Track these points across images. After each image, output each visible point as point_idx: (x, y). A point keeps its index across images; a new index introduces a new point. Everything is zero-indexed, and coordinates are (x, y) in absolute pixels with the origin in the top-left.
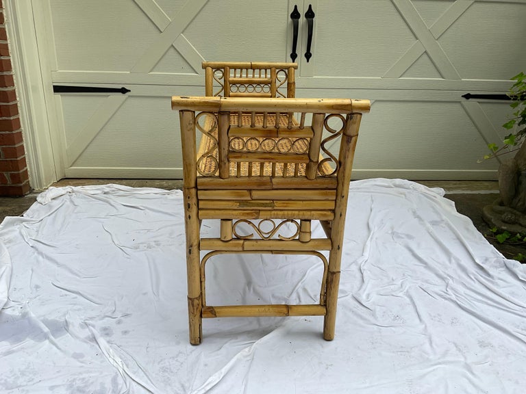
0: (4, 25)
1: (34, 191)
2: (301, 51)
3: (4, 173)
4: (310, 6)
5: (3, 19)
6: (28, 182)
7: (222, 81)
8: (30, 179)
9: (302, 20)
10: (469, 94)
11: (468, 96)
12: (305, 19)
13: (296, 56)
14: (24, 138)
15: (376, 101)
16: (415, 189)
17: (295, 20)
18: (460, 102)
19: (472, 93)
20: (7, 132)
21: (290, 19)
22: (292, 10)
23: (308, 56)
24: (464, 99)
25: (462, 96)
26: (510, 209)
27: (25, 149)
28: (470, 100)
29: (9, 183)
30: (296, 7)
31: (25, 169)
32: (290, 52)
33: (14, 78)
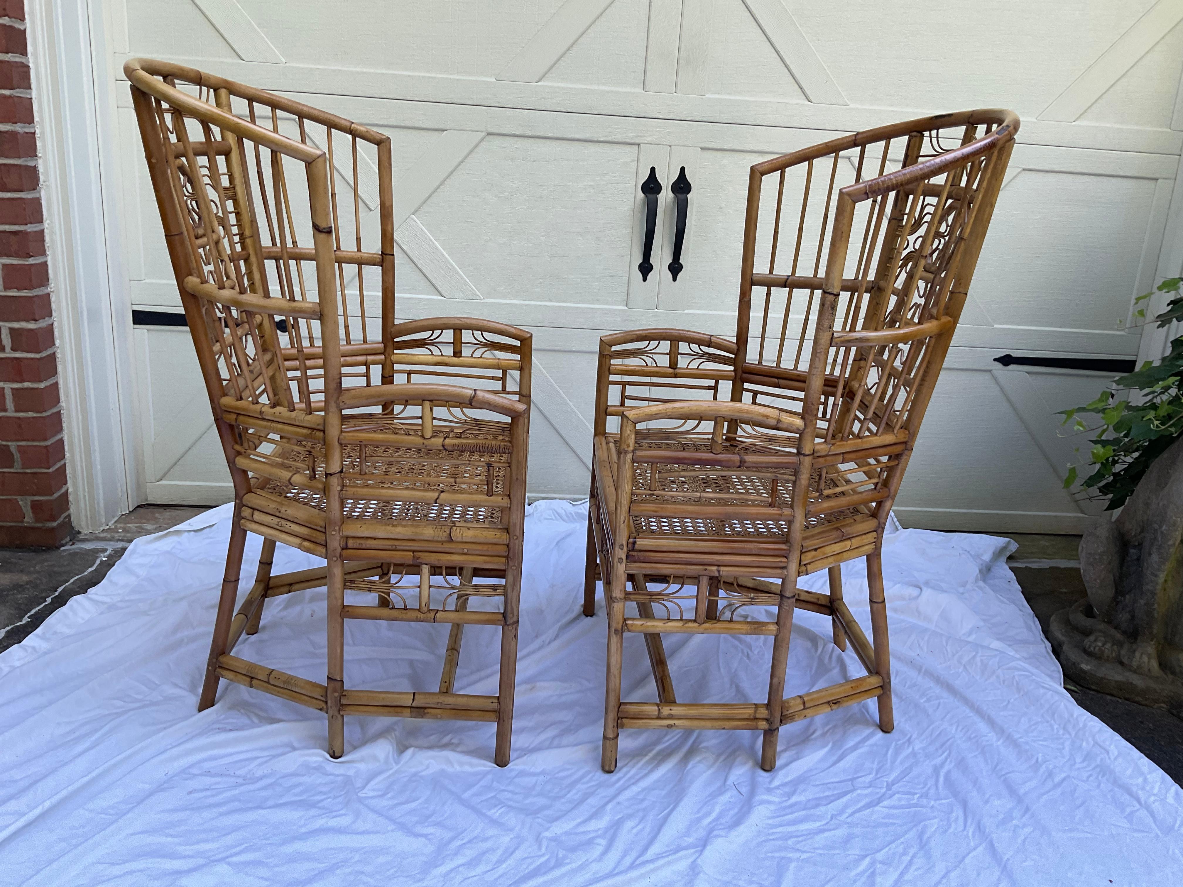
0: (39, 192)
1: (81, 537)
2: (662, 258)
3: (18, 498)
4: (683, 169)
5: (38, 179)
6: (69, 516)
8: (72, 510)
9: (666, 197)
10: (1008, 356)
11: (1006, 360)
12: (671, 195)
13: (650, 268)
14: (65, 425)
17: (651, 196)
18: (990, 371)
19: (1015, 354)
20: (31, 414)
21: (641, 195)
22: (645, 176)
23: (675, 268)
24: (999, 365)
25: (995, 360)
27: (66, 448)
28: (1012, 367)
29: (29, 519)
30: (653, 170)
31: (64, 490)
32: (638, 259)
33: (53, 299)
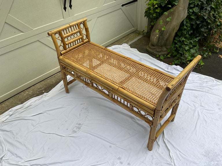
2: (67, 5)
7: (60, 38)
11: (123, 5)
13: (66, 8)
15: (98, 17)
16: (120, 48)
18: (121, 8)
23: (70, 6)
24: (122, 7)
26: (158, 47)
28: (124, 6)
32: (63, 7)
